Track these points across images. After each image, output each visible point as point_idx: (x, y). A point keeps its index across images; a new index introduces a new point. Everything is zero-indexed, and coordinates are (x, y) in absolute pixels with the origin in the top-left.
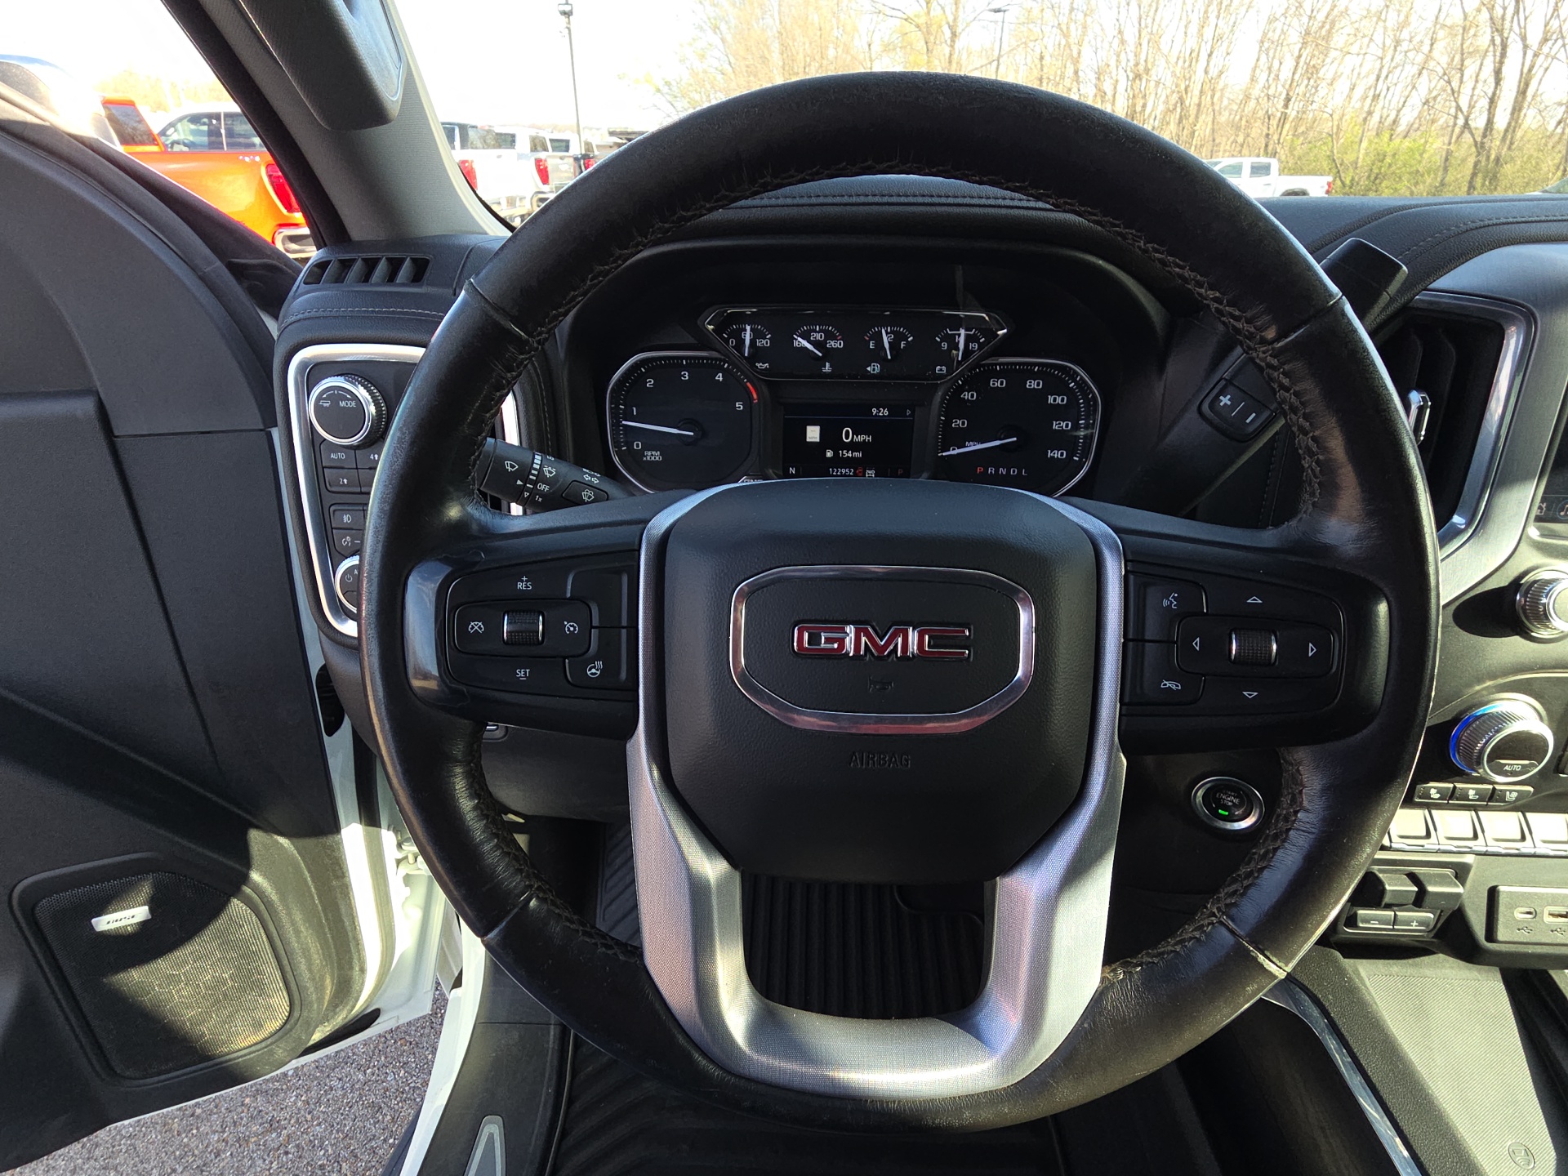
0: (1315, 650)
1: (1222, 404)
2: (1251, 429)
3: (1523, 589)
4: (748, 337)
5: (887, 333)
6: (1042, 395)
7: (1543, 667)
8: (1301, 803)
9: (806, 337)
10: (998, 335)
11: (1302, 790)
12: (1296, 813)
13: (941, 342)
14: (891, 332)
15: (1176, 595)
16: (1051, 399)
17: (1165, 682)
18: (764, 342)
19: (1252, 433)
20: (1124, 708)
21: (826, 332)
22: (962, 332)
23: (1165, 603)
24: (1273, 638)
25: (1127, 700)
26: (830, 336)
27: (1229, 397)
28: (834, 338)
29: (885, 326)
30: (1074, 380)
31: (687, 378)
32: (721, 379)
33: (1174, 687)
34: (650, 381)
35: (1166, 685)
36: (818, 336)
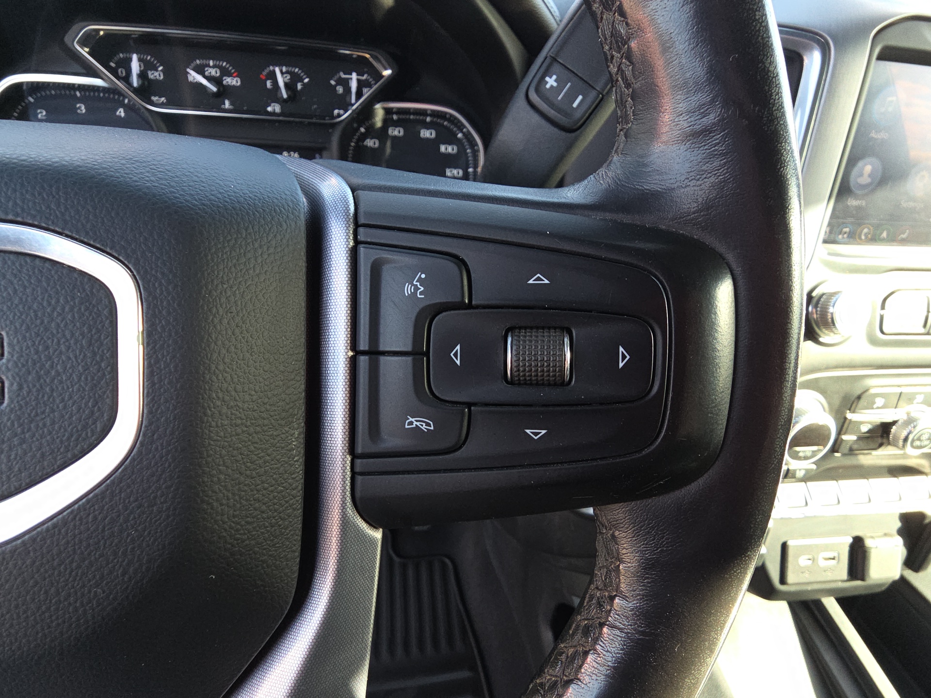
0: (628, 357)
1: (548, 86)
2: (578, 115)
3: (814, 301)
4: (135, 66)
5: (282, 73)
6: (434, 144)
7: (828, 368)
8: (618, 586)
9: (200, 70)
10: (383, 76)
11: (619, 566)
12: (612, 598)
13: (336, 86)
14: (287, 72)
15: (423, 276)
16: (443, 148)
17: (411, 419)
18: (156, 74)
19: (579, 120)
20: (358, 462)
21: (221, 68)
22: (354, 76)
23: (408, 290)
24: (567, 341)
25: (359, 450)
26: (225, 72)
27: (554, 77)
28: (230, 75)
29: (280, 65)
30: (462, 131)
31: (84, 111)
32: (123, 114)
33: (424, 427)
34: (41, 113)
35: (411, 423)
36: (213, 72)
